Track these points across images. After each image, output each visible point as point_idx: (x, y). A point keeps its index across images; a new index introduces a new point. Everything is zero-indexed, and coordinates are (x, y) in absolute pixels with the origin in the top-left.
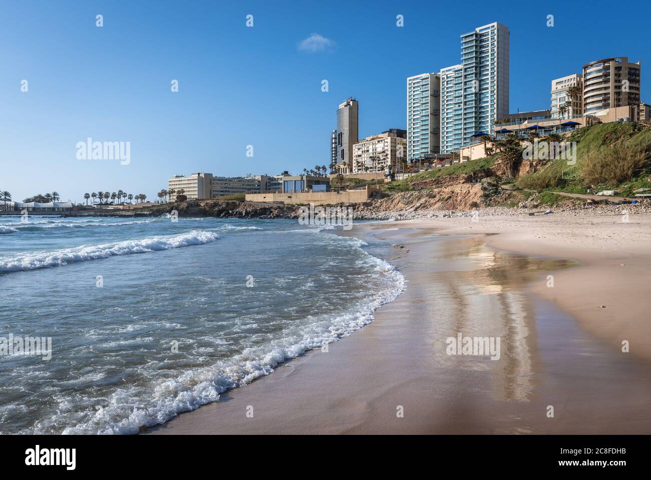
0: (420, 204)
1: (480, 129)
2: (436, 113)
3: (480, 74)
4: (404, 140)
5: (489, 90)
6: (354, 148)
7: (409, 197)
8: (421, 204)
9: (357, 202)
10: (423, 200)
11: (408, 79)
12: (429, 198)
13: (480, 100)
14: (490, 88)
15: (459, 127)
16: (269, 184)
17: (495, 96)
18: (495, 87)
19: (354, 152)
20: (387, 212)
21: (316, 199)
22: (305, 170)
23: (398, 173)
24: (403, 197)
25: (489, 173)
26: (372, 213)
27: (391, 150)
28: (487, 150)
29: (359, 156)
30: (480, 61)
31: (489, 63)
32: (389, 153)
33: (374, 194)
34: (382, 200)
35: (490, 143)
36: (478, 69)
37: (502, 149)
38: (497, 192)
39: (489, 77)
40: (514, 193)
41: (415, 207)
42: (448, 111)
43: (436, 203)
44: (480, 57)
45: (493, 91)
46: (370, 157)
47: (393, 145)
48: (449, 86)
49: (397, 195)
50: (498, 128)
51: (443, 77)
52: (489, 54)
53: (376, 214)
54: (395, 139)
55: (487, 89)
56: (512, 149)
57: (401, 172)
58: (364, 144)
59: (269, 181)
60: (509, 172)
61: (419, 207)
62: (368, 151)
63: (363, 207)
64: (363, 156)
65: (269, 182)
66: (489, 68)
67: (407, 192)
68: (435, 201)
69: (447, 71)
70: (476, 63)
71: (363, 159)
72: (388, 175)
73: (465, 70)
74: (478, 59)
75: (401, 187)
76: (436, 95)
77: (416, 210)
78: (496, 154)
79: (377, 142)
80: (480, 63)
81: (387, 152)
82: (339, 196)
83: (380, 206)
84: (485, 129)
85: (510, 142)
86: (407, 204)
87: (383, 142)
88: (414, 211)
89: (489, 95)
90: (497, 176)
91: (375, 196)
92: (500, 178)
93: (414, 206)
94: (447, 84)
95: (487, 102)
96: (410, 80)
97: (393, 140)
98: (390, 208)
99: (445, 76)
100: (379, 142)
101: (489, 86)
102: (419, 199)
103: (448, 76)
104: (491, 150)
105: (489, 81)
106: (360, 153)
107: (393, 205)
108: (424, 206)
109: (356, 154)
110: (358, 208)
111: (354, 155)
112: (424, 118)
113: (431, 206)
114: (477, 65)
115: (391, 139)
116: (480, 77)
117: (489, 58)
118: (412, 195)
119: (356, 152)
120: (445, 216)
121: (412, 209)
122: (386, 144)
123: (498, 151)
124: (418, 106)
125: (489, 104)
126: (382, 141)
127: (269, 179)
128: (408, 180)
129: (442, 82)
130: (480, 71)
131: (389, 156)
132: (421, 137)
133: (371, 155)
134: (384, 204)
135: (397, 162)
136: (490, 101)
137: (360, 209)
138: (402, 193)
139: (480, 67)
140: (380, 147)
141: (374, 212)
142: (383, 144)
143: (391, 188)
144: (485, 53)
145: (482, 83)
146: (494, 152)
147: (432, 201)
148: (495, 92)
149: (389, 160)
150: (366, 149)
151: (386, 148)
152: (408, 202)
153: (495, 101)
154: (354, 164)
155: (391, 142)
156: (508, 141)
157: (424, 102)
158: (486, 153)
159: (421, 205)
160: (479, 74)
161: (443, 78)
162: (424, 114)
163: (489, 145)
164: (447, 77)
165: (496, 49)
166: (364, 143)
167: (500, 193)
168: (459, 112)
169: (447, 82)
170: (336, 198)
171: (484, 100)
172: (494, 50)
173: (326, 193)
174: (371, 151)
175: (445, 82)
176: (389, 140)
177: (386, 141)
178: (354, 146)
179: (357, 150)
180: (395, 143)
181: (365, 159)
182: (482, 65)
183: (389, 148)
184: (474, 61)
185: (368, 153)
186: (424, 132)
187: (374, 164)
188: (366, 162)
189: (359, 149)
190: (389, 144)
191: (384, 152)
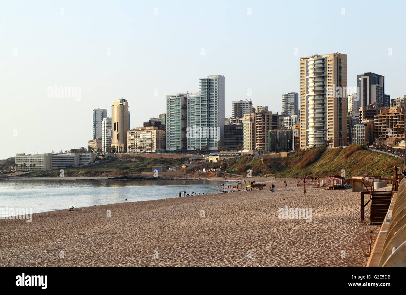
2: (185, 118)
3: (209, 101)
4: (165, 132)
13: (210, 115)
19: (127, 136)
27: (157, 138)
29: (132, 139)
31: (214, 96)
32: (155, 139)
42: (192, 119)
46: (141, 141)
48: (192, 104)
52: (214, 91)
54: (159, 131)
58: (136, 132)
64: (135, 140)
66: (214, 98)
70: (208, 95)
71: (135, 142)
74: (209, 93)
76: (184, 108)
79: (146, 132)
81: (153, 139)
87: (151, 132)
94: (191, 103)
96: (168, 97)
99: (190, 99)
100: (147, 132)
106: (133, 137)
109: (130, 138)
111: (128, 138)
112: (177, 121)
115: (157, 131)
117: (214, 93)
122: (153, 134)
126: (150, 132)
129: (188, 102)
132: (176, 132)
133: (142, 140)
140: (148, 136)
142: (150, 134)
144: (212, 90)
150: (137, 135)
151: (153, 136)
154: (128, 144)
155: (156, 134)
157: (177, 112)
161: (189, 100)
162: (177, 119)
164: (191, 99)
168: (198, 121)
172: (217, 89)
174: (141, 137)
175: (190, 102)
176: (155, 132)
177: (153, 132)
178: (127, 132)
179: (130, 135)
180: (159, 134)
181: (137, 142)
182: (210, 96)
183: (155, 137)
184: (206, 94)
185: (139, 138)
186: (177, 130)
187: (144, 146)
188: (137, 144)
189: (132, 135)
190: (155, 134)
191: (151, 139)
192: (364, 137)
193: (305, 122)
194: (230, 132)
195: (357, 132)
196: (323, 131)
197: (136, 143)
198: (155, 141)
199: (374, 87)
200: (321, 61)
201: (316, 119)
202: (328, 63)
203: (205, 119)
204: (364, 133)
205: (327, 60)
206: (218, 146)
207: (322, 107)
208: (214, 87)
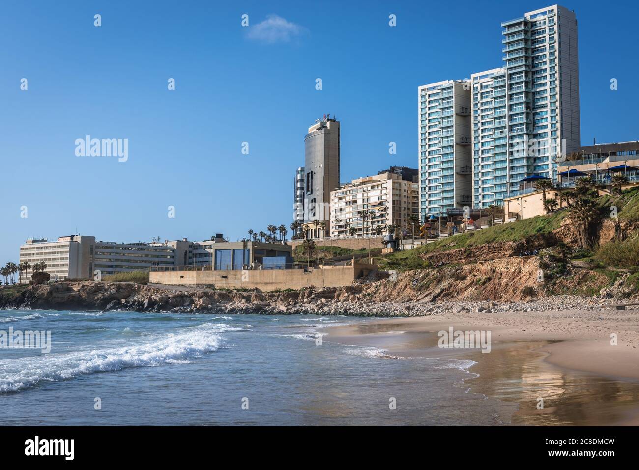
0: (440, 291)
1: (535, 169)
2: (465, 143)
3: (533, 84)
4: (414, 186)
5: (548, 109)
6: (332, 197)
7: (423, 278)
8: (443, 290)
9: (337, 286)
10: (445, 284)
11: (420, 88)
12: (456, 280)
13: (534, 123)
14: (549, 105)
15: (502, 165)
16: (190, 255)
17: (558, 118)
18: (558, 104)
19: (332, 203)
20: (387, 303)
21: (268, 281)
22: (251, 232)
23: (404, 239)
24: (413, 279)
25: (551, 240)
26: (361, 304)
27: (394, 202)
28: (547, 202)
29: (341, 210)
30: (533, 64)
31: (547, 66)
32: (390, 205)
33: (365, 273)
34: (379, 283)
35: (552, 192)
36: (530, 75)
37: (571, 202)
38: (564, 271)
39: (547, 87)
40: (592, 273)
41: (432, 295)
42: (485, 140)
43: (466, 289)
44: (533, 58)
45: (555, 110)
46: (359, 212)
47: (397, 192)
48: (484, 100)
49: (404, 275)
50: (564, 169)
51: (475, 86)
52: (547, 52)
53: (368, 306)
54: (400, 184)
55: (545, 106)
56: (586, 202)
57: (410, 237)
58: (349, 191)
59: (191, 249)
60: (583, 239)
61: (439, 295)
62: (355, 202)
63: (346, 295)
64: (347, 210)
65: (190, 252)
66: (547, 74)
67: (420, 270)
68: (464, 286)
69: (481, 77)
70: (526, 66)
71: (347, 215)
72: (389, 242)
73: (510, 76)
74: (530, 60)
75: (409, 262)
76: (464, 114)
77: (434, 299)
78: (562, 209)
79: (369, 188)
80: (533, 67)
82: (306, 276)
83: (375, 293)
84: (543, 169)
85: (583, 191)
86: (420, 289)
87: (380, 187)
88: (431, 301)
89: (548, 115)
90: (564, 245)
91: (367, 276)
92: (569, 249)
93: (431, 293)
94: (482, 98)
95: (546, 127)
96: (423, 90)
97: (397, 185)
98: (392, 297)
99: (478, 86)
100: (372, 187)
101: (548, 102)
102: (439, 281)
103: (483, 84)
104: (554, 202)
105: (548, 95)
106: (342, 205)
107: (396, 291)
108: (447, 294)
110: (338, 296)
112: (446, 151)
113: (458, 294)
114: (528, 69)
115: (393, 182)
116: (533, 87)
117: (547, 59)
118: (427, 275)
119: (335, 204)
120: (481, 310)
121: (427, 299)
122: (384, 191)
123: (565, 204)
124: (436, 132)
126: (378, 186)
127: (190, 246)
128: (421, 250)
129: (474, 95)
130: (533, 79)
131: (390, 211)
132: (442, 181)
133: (361, 209)
134: (382, 290)
135: (402, 221)
136: (549, 126)
137: (341, 298)
138: (412, 272)
139: (533, 73)
140: (374, 196)
141: (365, 303)
142: (379, 192)
143: (393, 264)
144: (541, 51)
145: (537, 97)
146: (558, 207)
147: (461, 285)
148: (558, 111)
149: (390, 217)
150: (351, 199)
151: (384, 198)
152: (422, 286)
153: (558, 125)
154: (333, 224)
155: (393, 189)
156: (580, 189)
157: (445, 125)
158: (546, 208)
159: (442, 292)
160: (531, 84)
161: (476, 89)
162: (445, 144)
163: (550, 195)
164: (482, 87)
165: (556, 45)
166: (349, 188)
167: (569, 273)
168: (502, 142)
169: (482, 94)
170: (303, 279)
171: (541, 124)
172: (554, 46)
173: (285, 271)
174: (360, 202)
175: (479, 95)
176: (389, 184)
177: (384, 186)
178: (332, 193)
179: (337, 200)
180: (400, 190)
181: (351, 215)
182: (535, 69)
183: (390, 198)
184: (523, 63)
185: (355, 205)
187: (365, 224)
188: (351, 220)
189: (340, 199)
190: (390, 191)
191: (381, 204)
197: (349, 219)
208: (545, 50)
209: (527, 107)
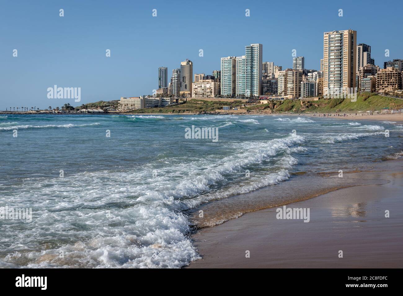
2: (234, 74)
4: (220, 83)
5: (256, 69)
6: (193, 85)
11: (222, 58)
13: (252, 72)
15: (244, 81)
17: (258, 71)
18: (258, 68)
19: (193, 86)
32: (213, 89)
42: (239, 74)
46: (203, 90)
47: (215, 85)
48: (240, 64)
52: (256, 55)
58: (199, 83)
64: (198, 89)
66: (256, 60)
69: (239, 58)
70: (251, 58)
71: (198, 90)
73: (247, 60)
76: (234, 67)
79: (206, 83)
81: (211, 88)
89: (256, 70)
96: (223, 59)
97: (215, 83)
99: (238, 60)
101: (256, 67)
103: (240, 60)
105: (256, 65)
106: (196, 87)
109: (194, 87)
112: (229, 76)
116: (252, 63)
117: (256, 57)
119: (194, 86)
122: (211, 85)
124: (226, 71)
125: (256, 74)
126: (209, 83)
130: (252, 61)
132: (228, 83)
135: (216, 93)
140: (208, 86)
144: (254, 54)
148: (258, 69)
149: (213, 92)
150: (200, 86)
151: (211, 86)
153: (258, 73)
154: (193, 92)
157: (229, 69)
161: (237, 61)
162: (229, 74)
168: (244, 76)
171: (254, 72)
172: (258, 54)
174: (203, 87)
175: (238, 63)
176: (213, 83)
177: (211, 83)
178: (193, 83)
181: (200, 90)
182: (253, 58)
183: (213, 87)
184: (250, 57)
185: (201, 88)
186: (229, 82)
187: (205, 93)
188: (200, 92)
189: (196, 85)
190: (213, 85)
191: (210, 88)
192: (369, 87)
193: (327, 77)
194: (267, 83)
195: (365, 84)
196: (340, 83)
198: (213, 90)
199: (365, 53)
200: (340, 35)
201: (335, 75)
202: (344, 37)
203: (249, 75)
204: (370, 85)
205: (344, 34)
206: (258, 93)
207: (340, 67)
208: (255, 52)
209: (251, 68)
